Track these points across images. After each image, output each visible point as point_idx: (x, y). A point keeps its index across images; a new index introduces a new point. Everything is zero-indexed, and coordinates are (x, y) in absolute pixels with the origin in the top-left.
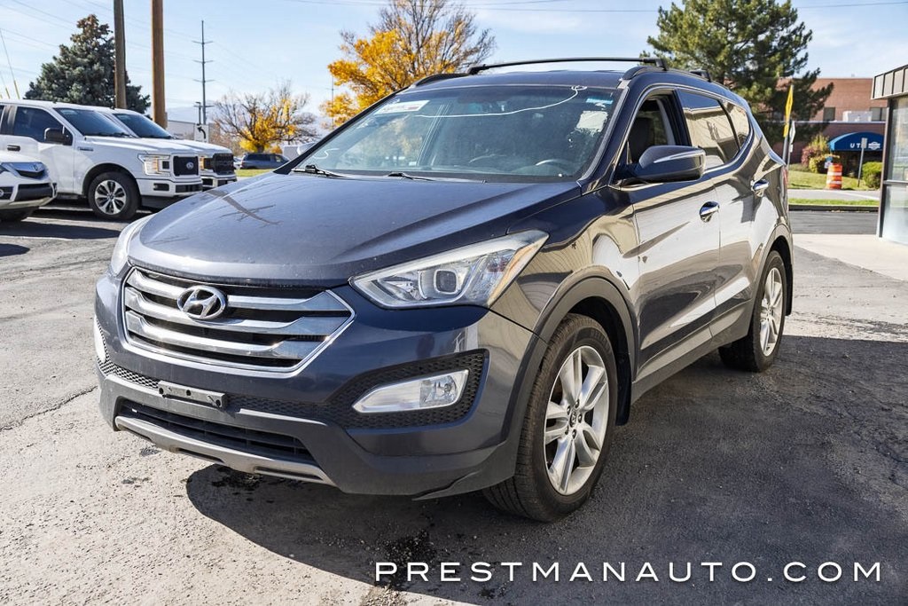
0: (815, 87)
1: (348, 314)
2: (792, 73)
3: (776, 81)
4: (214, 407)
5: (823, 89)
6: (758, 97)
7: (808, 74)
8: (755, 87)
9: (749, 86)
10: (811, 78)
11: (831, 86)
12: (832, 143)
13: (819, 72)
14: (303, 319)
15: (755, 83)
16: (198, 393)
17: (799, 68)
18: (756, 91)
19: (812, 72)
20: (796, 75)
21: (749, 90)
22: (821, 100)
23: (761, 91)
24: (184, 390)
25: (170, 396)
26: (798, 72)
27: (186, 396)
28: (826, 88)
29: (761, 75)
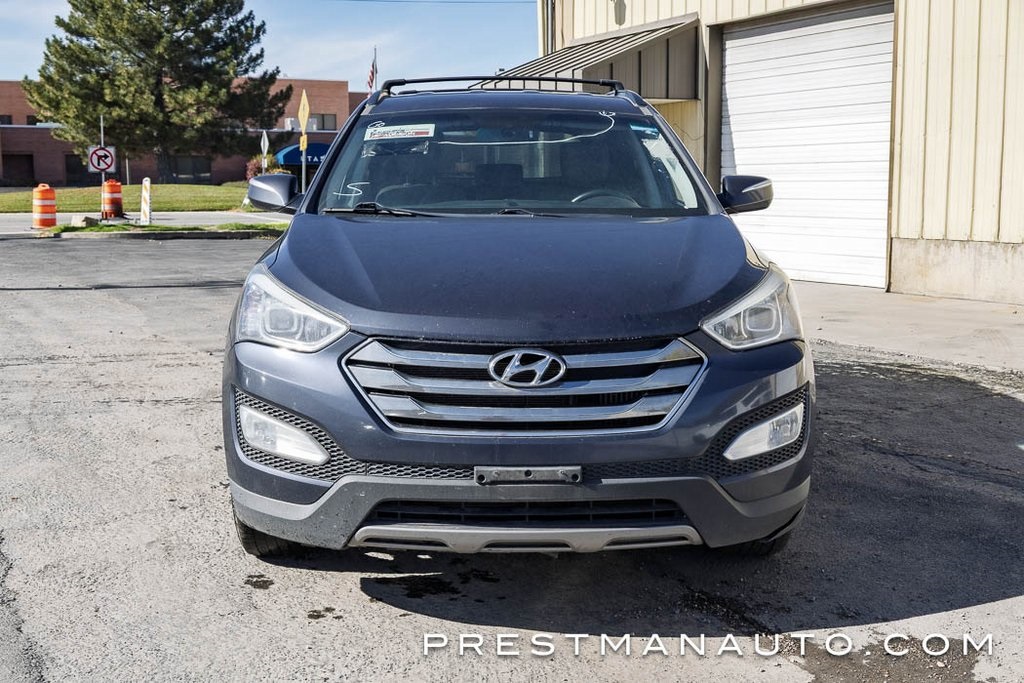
0: (273, 91)
1: (699, 361)
2: (246, 71)
3: (230, 81)
4: (569, 483)
5: (282, 91)
6: (211, 99)
7: (265, 73)
8: (206, 87)
9: (199, 86)
10: (270, 79)
11: (290, 88)
12: (280, 156)
13: (278, 72)
14: (659, 372)
15: (206, 82)
16: (541, 471)
17: (254, 67)
18: (208, 93)
19: (270, 71)
20: (251, 74)
21: (200, 91)
22: (280, 105)
23: (212, 93)
24: (520, 471)
25: (493, 483)
26: (254, 71)
27: (523, 478)
28: (284, 90)
29: (211, 73)
